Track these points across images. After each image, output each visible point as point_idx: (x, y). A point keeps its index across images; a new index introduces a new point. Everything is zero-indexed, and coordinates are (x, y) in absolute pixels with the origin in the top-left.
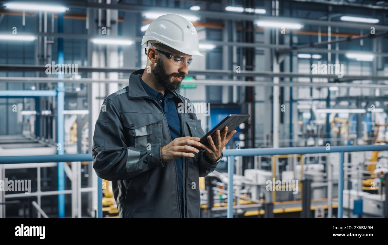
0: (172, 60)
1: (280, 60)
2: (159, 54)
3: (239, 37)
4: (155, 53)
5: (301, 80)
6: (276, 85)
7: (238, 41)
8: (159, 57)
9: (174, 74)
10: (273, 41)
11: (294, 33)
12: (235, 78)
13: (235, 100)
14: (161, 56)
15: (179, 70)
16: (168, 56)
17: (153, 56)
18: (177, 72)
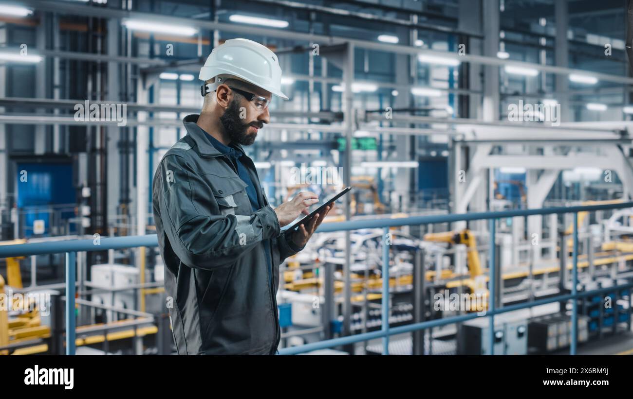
0: (253, 103)
1: (148, 85)
2: (233, 94)
3: (63, 41)
4: (229, 93)
5: (163, 115)
6: (142, 124)
7: (63, 49)
8: (234, 98)
9: (253, 124)
10: (123, 51)
11: (157, 38)
12: (57, 111)
13: (57, 148)
14: (237, 96)
15: (258, 118)
16: (249, 97)
17: (224, 97)
18: (256, 120)
